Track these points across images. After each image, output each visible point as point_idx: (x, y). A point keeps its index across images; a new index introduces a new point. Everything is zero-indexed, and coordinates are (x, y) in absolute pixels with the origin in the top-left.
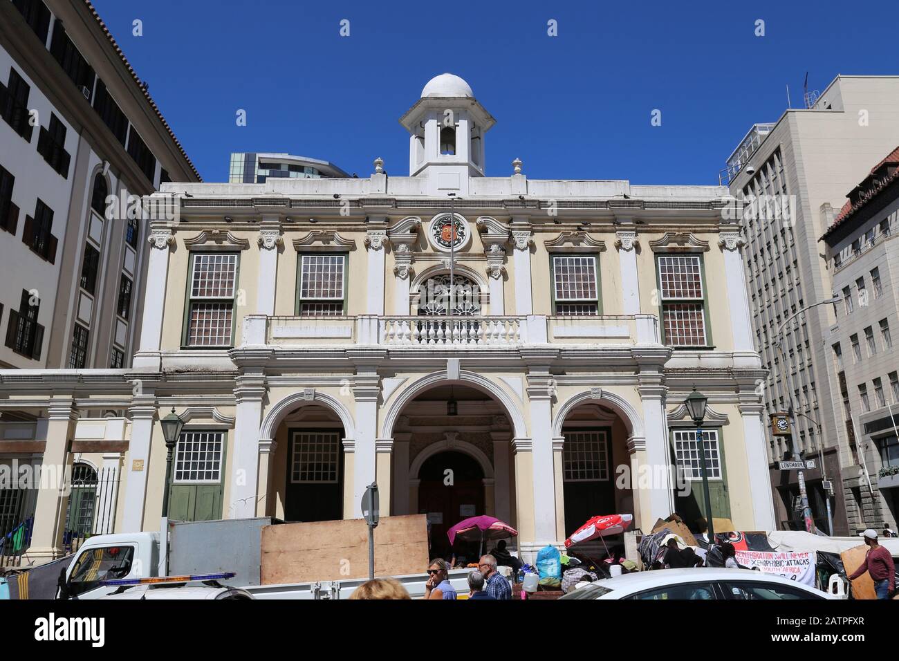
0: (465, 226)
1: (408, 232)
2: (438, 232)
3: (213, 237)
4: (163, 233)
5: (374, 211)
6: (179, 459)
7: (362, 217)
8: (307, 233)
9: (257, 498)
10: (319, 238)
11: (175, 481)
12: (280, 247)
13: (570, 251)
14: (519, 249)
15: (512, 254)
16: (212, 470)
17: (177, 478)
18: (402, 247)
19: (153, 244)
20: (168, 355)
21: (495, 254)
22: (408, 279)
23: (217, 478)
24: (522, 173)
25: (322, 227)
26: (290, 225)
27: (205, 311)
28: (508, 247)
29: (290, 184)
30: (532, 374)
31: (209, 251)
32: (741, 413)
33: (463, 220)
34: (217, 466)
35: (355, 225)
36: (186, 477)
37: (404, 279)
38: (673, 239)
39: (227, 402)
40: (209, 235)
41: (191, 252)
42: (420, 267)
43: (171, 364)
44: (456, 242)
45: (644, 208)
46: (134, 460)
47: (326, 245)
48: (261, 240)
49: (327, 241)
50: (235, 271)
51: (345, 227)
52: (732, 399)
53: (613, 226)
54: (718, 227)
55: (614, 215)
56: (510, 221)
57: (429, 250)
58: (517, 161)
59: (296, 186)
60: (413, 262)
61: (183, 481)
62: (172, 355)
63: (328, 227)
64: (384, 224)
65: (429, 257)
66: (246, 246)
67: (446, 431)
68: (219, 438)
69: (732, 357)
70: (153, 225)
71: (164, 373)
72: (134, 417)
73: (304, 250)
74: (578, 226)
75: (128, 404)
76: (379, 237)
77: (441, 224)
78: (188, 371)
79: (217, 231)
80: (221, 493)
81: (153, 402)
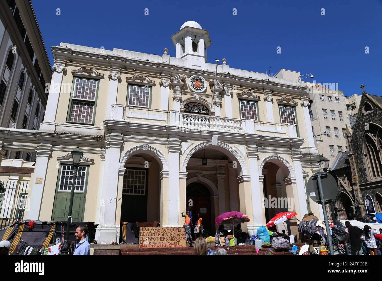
0: (204, 82)
1: (180, 81)
2: (193, 83)
3: (86, 71)
4: (61, 65)
5: (164, 70)
6: (62, 179)
7: (158, 72)
8: (133, 75)
9: (117, 199)
10: (139, 78)
11: (59, 190)
12: (120, 80)
13: (247, 99)
14: (227, 95)
15: (223, 97)
16: (80, 186)
17: (60, 189)
18: (177, 87)
19: (55, 70)
20: (59, 125)
21: (217, 96)
22: (180, 102)
23: (83, 190)
24: (227, 64)
25: (140, 74)
26: (125, 71)
27: (79, 106)
28: (222, 94)
29: (125, 53)
30: (249, 145)
31: (83, 77)
32: (312, 172)
33: (204, 80)
34: (82, 183)
35: (156, 75)
36: (66, 188)
37: (178, 102)
38: (285, 100)
39: (90, 151)
40: (84, 70)
41: (74, 76)
42: (185, 97)
43: (61, 129)
44: (201, 88)
45: (275, 85)
46: (37, 178)
47: (142, 82)
48: (111, 75)
49: (142, 80)
50: (96, 88)
51: (150, 75)
52: (309, 166)
53: (263, 91)
54: (301, 97)
55: (263, 87)
56: (223, 83)
57: (189, 90)
58: (224, 59)
59: (128, 54)
60: (182, 95)
61: (63, 190)
62: (61, 125)
63: (143, 74)
64: (169, 76)
65: (189, 93)
66: (102, 77)
67: (197, 173)
68: (84, 169)
69: (309, 149)
70: (56, 61)
71: (58, 133)
72: (39, 155)
73: (131, 83)
74: (250, 89)
75: (34, 148)
76: (167, 82)
77: (194, 80)
78: (70, 134)
79: (89, 68)
80: (85, 197)
81: (50, 148)
